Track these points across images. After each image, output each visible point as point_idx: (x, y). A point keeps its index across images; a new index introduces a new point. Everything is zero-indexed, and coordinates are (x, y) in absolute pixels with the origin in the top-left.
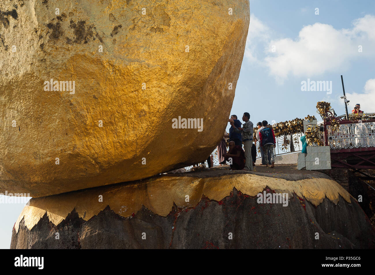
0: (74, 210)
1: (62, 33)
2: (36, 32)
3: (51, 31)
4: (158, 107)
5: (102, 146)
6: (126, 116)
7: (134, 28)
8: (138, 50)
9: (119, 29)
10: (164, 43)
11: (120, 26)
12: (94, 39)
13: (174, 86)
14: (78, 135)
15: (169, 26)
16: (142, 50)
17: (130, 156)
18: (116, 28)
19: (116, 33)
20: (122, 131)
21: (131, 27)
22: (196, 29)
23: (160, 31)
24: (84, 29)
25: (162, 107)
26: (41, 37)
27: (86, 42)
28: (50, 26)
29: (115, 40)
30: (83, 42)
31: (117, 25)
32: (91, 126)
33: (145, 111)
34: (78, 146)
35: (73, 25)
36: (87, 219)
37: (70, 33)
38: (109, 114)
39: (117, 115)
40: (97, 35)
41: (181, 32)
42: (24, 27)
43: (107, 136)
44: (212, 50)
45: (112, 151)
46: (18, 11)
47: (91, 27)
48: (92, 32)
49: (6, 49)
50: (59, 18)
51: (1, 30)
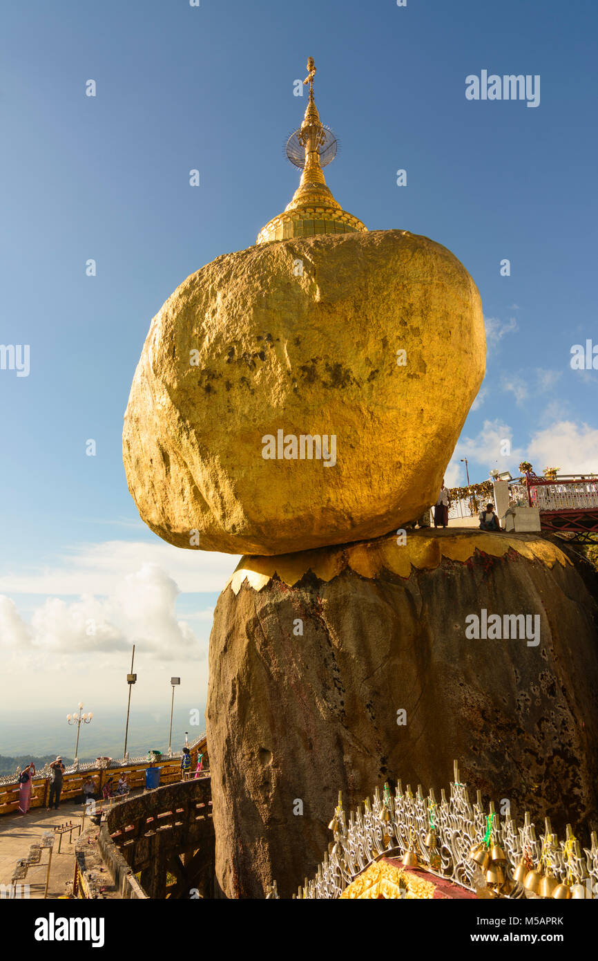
1: (317, 377)
2: (289, 375)
3: (305, 374)
4: (414, 458)
5: (356, 499)
6: (381, 467)
7: (391, 374)
8: (396, 396)
9: (376, 374)
10: (420, 390)
11: (377, 371)
12: (352, 384)
13: (428, 437)
14: (333, 487)
15: (425, 372)
16: (399, 397)
17: (383, 511)
18: (372, 373)
19: (373, 378)
20: (376, 484)
21: (388, 372)
22: (450, 377)
23: (416, 378)
24: (340, 373)
25: (417, 458)
26: (294, 380)
27: (343, 387)
28: (304, 368)
29: (372, 386)
30: (340, 387)
31: (373, 369)
32: (346, 478)
33: (400, 463)
34: (332, 500)
35: (328, 369)
36: (327, 579)
37: (326, 377)
38: (365, 465)
39: (372, 466)
40: (354, 380)
41: (436, 380)
42: (273, 369)
43: (362, 489)
44: (463, 400)
45: (366, 505)
46: (267, 353)
47: (348, 371)
48: (349, 376)
49: (253, 392)
50: (314, 361)
51: (245, 372)
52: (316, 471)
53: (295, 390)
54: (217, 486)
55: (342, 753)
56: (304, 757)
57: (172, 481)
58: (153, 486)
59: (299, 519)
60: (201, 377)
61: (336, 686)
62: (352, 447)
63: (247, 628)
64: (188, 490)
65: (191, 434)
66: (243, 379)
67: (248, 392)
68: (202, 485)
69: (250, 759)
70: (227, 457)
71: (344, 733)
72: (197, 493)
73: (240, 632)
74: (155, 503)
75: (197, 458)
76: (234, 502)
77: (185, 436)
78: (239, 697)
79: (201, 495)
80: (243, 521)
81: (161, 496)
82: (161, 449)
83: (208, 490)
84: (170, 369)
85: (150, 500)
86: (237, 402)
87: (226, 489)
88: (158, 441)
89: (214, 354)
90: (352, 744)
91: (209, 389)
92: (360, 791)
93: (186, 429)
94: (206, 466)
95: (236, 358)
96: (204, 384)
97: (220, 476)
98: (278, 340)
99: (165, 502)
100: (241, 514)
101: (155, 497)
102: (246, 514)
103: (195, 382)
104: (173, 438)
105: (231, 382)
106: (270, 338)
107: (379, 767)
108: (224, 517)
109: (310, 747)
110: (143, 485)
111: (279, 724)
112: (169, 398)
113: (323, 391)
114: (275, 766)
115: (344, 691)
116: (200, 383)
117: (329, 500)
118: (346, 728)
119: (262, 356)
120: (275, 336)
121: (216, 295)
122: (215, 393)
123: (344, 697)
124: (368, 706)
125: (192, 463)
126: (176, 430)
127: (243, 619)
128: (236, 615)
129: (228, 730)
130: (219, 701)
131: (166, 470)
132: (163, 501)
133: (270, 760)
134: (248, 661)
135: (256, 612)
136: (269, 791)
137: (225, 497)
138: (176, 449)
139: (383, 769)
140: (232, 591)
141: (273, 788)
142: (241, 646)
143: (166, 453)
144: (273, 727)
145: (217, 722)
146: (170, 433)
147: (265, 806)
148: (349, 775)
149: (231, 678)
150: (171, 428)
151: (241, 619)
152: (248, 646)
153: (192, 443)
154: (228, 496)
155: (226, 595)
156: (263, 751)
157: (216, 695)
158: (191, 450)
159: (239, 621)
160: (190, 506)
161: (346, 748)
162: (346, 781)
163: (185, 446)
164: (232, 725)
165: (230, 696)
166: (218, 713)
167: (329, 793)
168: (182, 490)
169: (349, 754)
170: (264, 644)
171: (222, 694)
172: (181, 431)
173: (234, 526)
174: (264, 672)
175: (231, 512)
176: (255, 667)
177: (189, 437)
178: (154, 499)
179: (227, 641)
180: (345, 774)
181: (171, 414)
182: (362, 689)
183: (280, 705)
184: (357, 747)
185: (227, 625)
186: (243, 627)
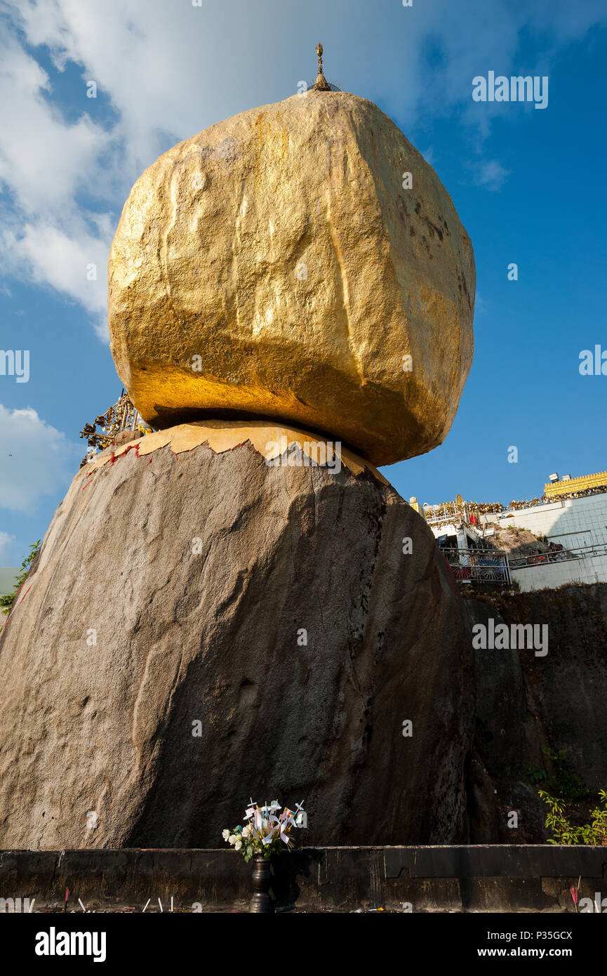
0: (366, 466)
46: (443, 236)
49: (431, 257)
51: (426, 234)
54: (387, 317)
55: (337, 689)
56: (294, 695)
57: (297, 272)
58: (230, 260)
61: (362, 603)
63: (294, 504)
64: (324, 298)
65: (384, 243)
66: (424, 238)
67: (427, 255)
68: (357, 306)
69: (221, 695)
71: (348, 665)
72: (337, 312)
73: (271, 508)
74: (219, 281)
75: (371, 273)
76: (404, 347)
78: (243, 599)
79: (343, 314)
80: (404, 373)
81: (241, 281)
82: (307, 227)
83: (367, 313)
84: (373, 159)
85: (207, 272)
86: (418, 251)
87: (397, 329)
88: (306, 216)
90: (351, 679)
91: (402, 217)
92: (338, 739)
93: (382, 235)
94: (385, 288)
95: (421, 214)
96: (399, 209)
97: (397, 310)
98: (451, 233)
99: (244, 292)
101: (225, 275)
103: (394, 197)
104: (349, 229)
105: (415, 230)
106: (446, 225)
107: (364, 710)
108: (375, 355)
109: (304, 682)
110: (205, 247)
111: (280, 645)
114: (256, 707)
115: (367, 612)
116: (397, 204)
118: (352, 658)
119: (440, 235)
120: (449, 228)
122: (405, 226)
123: (364, 621)
124: (380, 635)
125: (355, 273)
126: (363, 225)
127: (283, 494)
128: (266, 486)
129: (202, 647)
130: (186, 602)
131: (292, 255)
132: (238, 288)
133: (250, 697)
134: (279, 549)
135: (312, 488)
136: (230, 746)
137: (393, 335)
138: (337, 243)
139: (366, 713)
140: (257, 453)
141: (237, 742)
142: (271, 527)
143: (310, 236)
144: (271, 648)
145: (160, 638)
146: (345, 222)
147: (215, 771)
148: (336, 719)
149: (235, 569)
150: (356, 218)
151: (279, 491)
152: (287, 529)
153: (380, 253)
154: (397, 336)
155: (232, 456)
156: (246, 683)
157: (175, 594)
158: (371, 259)
159: (273, 495)
160: (317, 318)
161: (343, 683)
162: (329, 727)
163: (364, 250)
164: (213, 639)
165: (224, 595)
166: (175, 621)
167: (305, 744)
168: (311, 292)
169: (344, 692)
170: (310, 532)
171: (198, 593)
172: (371, 232)
173: (383, 372)
174: (292, 571)
175: (390, 355)
176: (284, 561)
177: (379, 243)
178: (220, 276)
179: (241, 515)
180: (333, 718)
181: (367, 204)
182: (382, 613)
183: (293, 618)
184: (353, 683)
185: (244, 494)
186: (284, 503)
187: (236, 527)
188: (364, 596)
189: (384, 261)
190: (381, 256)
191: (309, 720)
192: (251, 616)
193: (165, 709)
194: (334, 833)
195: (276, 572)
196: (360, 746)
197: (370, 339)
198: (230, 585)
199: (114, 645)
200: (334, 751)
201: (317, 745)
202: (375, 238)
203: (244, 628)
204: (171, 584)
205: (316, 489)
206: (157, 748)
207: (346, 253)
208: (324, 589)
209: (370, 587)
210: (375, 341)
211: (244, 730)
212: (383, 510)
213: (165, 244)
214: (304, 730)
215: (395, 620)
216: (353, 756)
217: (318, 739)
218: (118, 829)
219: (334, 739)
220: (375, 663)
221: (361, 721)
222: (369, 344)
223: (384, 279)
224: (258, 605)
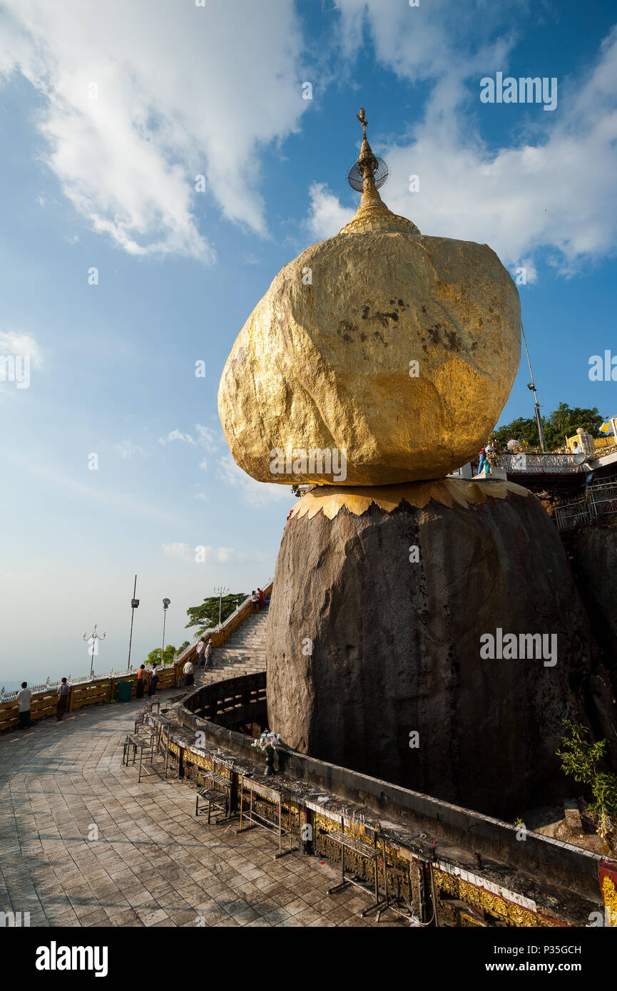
0: (403, 499)
1: (440, 339)
2: (419, 334)
3: (432, 336)
5: (458, 442)
6: (475, 418)
7: (484, 347)
8: (488, 365)
11: (476, 343)
12: (462, 349)
18: (474, 344)
19: (475, 348)
20: (471, 431)
21: (483, 345)
23: (497, 353)
24: (455, 339)
26: (423, 340)
27: (457, 351)
28: (430, 331)
29: (474, 353)
30: (455, 350)
31: (474, 341)
33: (486, 417)
35: (446, 335)
36: (421, 506)
37: (446, 341)
40: (464, 346)
42: (405, 328)
46: (399, 315)
47: (459, 339)
48: (461, 343)
49: (386, 345)
50: (436, 326)
51: (379, 328)
52: (437, 416)
53: (425, 347)
54: (350, 421)
55: (418, 644)
56: (385, 650)
57: (293, 416)
58: (262, 422)
59: (421, 453)
60: (340, 328)
61: (421, 591)
62: (461, 399)
63: (346, 546)
64: (312, 424)
65: (330, 374)
66: (377, 334)
67: (382, 346)
68: (331, 420)
69: (336, 654)
70: (364, 397)
71: (422, 629)
72: (322, 428)
74: (262, 437)
75: (331, 397)
76: (368, 436)
77: (323, 375)
78: (332, 604)
79: (326, 429)
80: (374, 453)
81: (271, 431)
82: (287, 386)
83: (338, 424)
84: (311, 317)
85: (254, 435)
86: (371, 350)
87: (360, 425)
88: (284, 380)
89: (350, 310)
90: (428, 637)
91: (347, 338)
92: (430, 672)
93: (327, 370)
94: (342, 403)
95: (370, 315)
96: (342, 333)
97: (356, 413)
98: (408, 305)
99: (275, 437)
100: (374, 446)
101: (263, 432)
102: (379, 446)
103: (334, 330)
104: (307, 377)
105: (365, 334)
106: (401, 303)
107: (447, 653)
108: (352, 449)
109: (391, 641)
110: (249, 421)
111: (365, 625)
112: (310, 341)
113: (445, 350)
114: (360, 658)
115: (427, 595)
116: (339, 332)
117: (443, 440)
118: (425, 624)
119: (395, 317)
120: (405, 302)
121: (345, 263)
122: (352, 342)
123: (427, 601)
124: (445, 607)
125: (323, 400)
126: (313, 371)
127: (340, 540)
128: (332, 536)
129: (318, 632)
130: (307, 609)
131: (286, 406)
132: (271, 436)
133: (354, 654)
134: (344, 574)
135: (356, 533)
136: (351, 679)
137: (358, 431)
138: (306, 388)
139: (450, 655)
140: (326, 516)
141: (354, 676)
142: (338, 561)
143: (291, 391)
144: (360, 627)
145: (301, 626)
146: (303, 373)
147: (346, 691)
148: (423, 661)
149: (324, 589)
150: (307, 368)
151: (338, 539)
152: (346, 562)
153: (330, 382)
154: (361, 430)
155: (315, 520)
156: (349, 647)
157: (301, 604)
158: (326, 388)
159: (336, 541)
160: (312, 439)
161: (422, 640)
162: (419, 666)
163: (320, 385)
164: (322, 627)
165: (322, 604)
166: (304, 619)
167: (404, 676)
168: (304, 425)
169: (425, 644)
170: (363, 559)
171: (311, 603)
172: (320, 371)
173: (362, 457)
174: (358, 583)
175: (362, 444)
176: (350, 579)
177: (327, 376)
178: (261, 434)
179: (320, 558)
180: (420, 660)
181: (310, 356)
182: (442, 594)
183: (370, 609)
184: (432, 639)
185: (321, 544)
186: (341, 546)
187: (319, 565)
188: (420, 586)
189: (334, 386)
190: (331, 383)
191: (402, 662)
192: (340, 612)
193: (309, 662)
194: (446, 723)
195: (347, 587)
196: (450, 675)
197: (346, 439)
198: (323, 598)
199: (285, 631)
200: (429, 678)
201: (413, 676)
202: (324, 374)
203: (338, 619)
204: (299, 600)
205: (358, 533)
206: (311, 680)
207: (313, 391)
208: (384, 589)
209: (425, 579)
210: (349, 439)
211: (356, 671)
212: (417, 530)
213: (234, 426)
214: (401, 668)
215: (454, 596)
216: (446, 680)
217: (413, 673)
218: (307, 713)
219: (426, 672)
220: (447, 624)
221: (447, 660)
222: (346, 442)
223: (339, 397)
224: (343, 606)
